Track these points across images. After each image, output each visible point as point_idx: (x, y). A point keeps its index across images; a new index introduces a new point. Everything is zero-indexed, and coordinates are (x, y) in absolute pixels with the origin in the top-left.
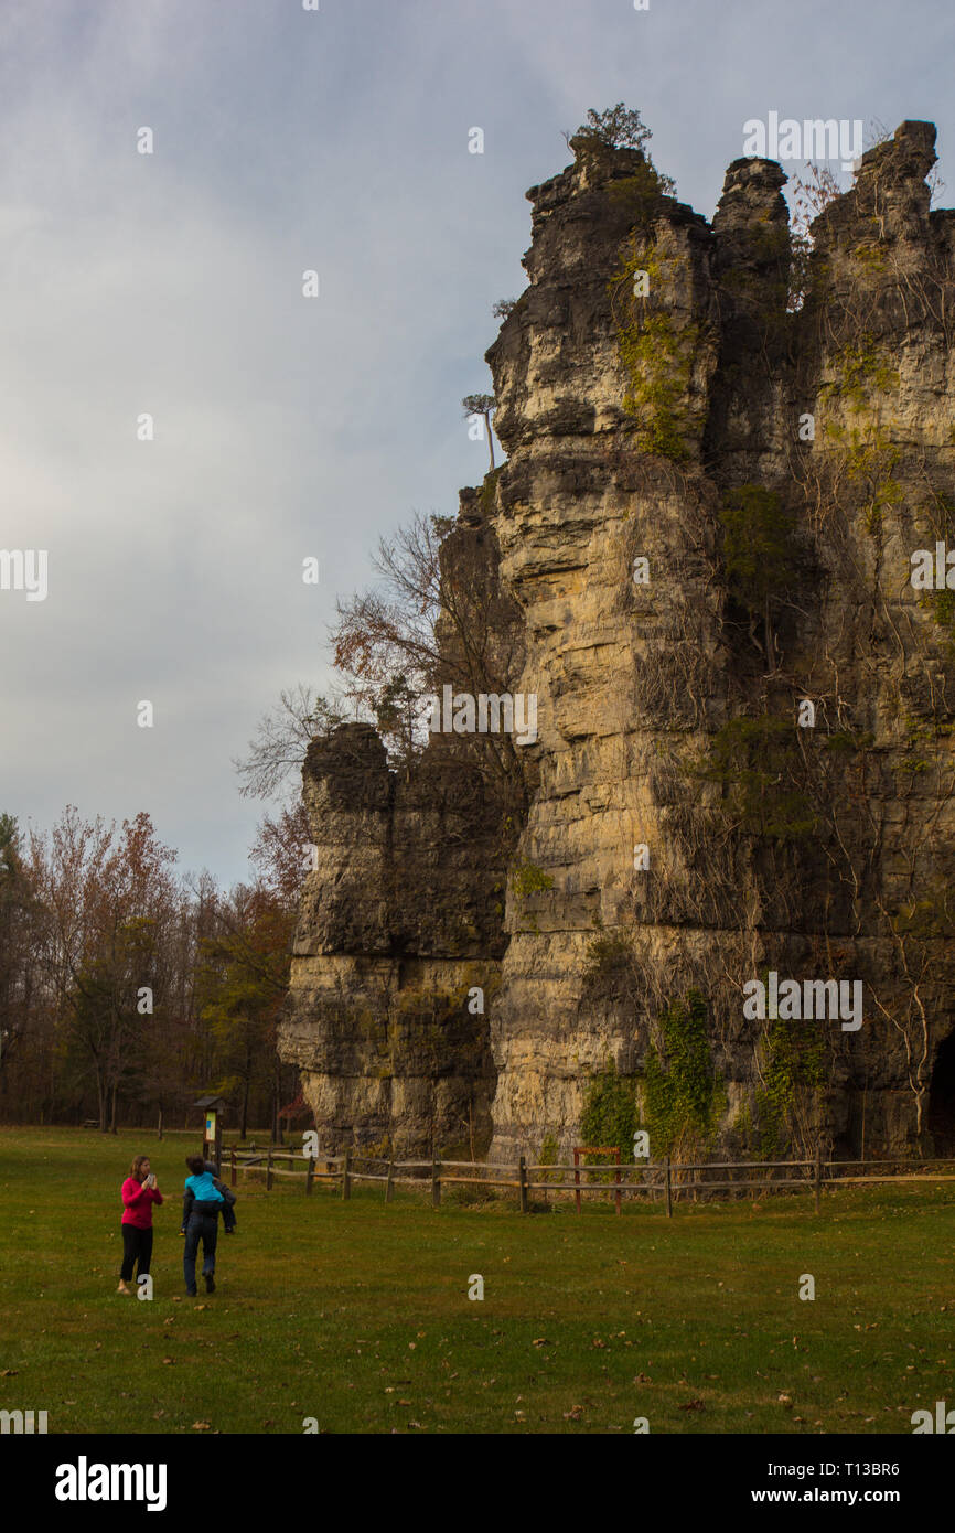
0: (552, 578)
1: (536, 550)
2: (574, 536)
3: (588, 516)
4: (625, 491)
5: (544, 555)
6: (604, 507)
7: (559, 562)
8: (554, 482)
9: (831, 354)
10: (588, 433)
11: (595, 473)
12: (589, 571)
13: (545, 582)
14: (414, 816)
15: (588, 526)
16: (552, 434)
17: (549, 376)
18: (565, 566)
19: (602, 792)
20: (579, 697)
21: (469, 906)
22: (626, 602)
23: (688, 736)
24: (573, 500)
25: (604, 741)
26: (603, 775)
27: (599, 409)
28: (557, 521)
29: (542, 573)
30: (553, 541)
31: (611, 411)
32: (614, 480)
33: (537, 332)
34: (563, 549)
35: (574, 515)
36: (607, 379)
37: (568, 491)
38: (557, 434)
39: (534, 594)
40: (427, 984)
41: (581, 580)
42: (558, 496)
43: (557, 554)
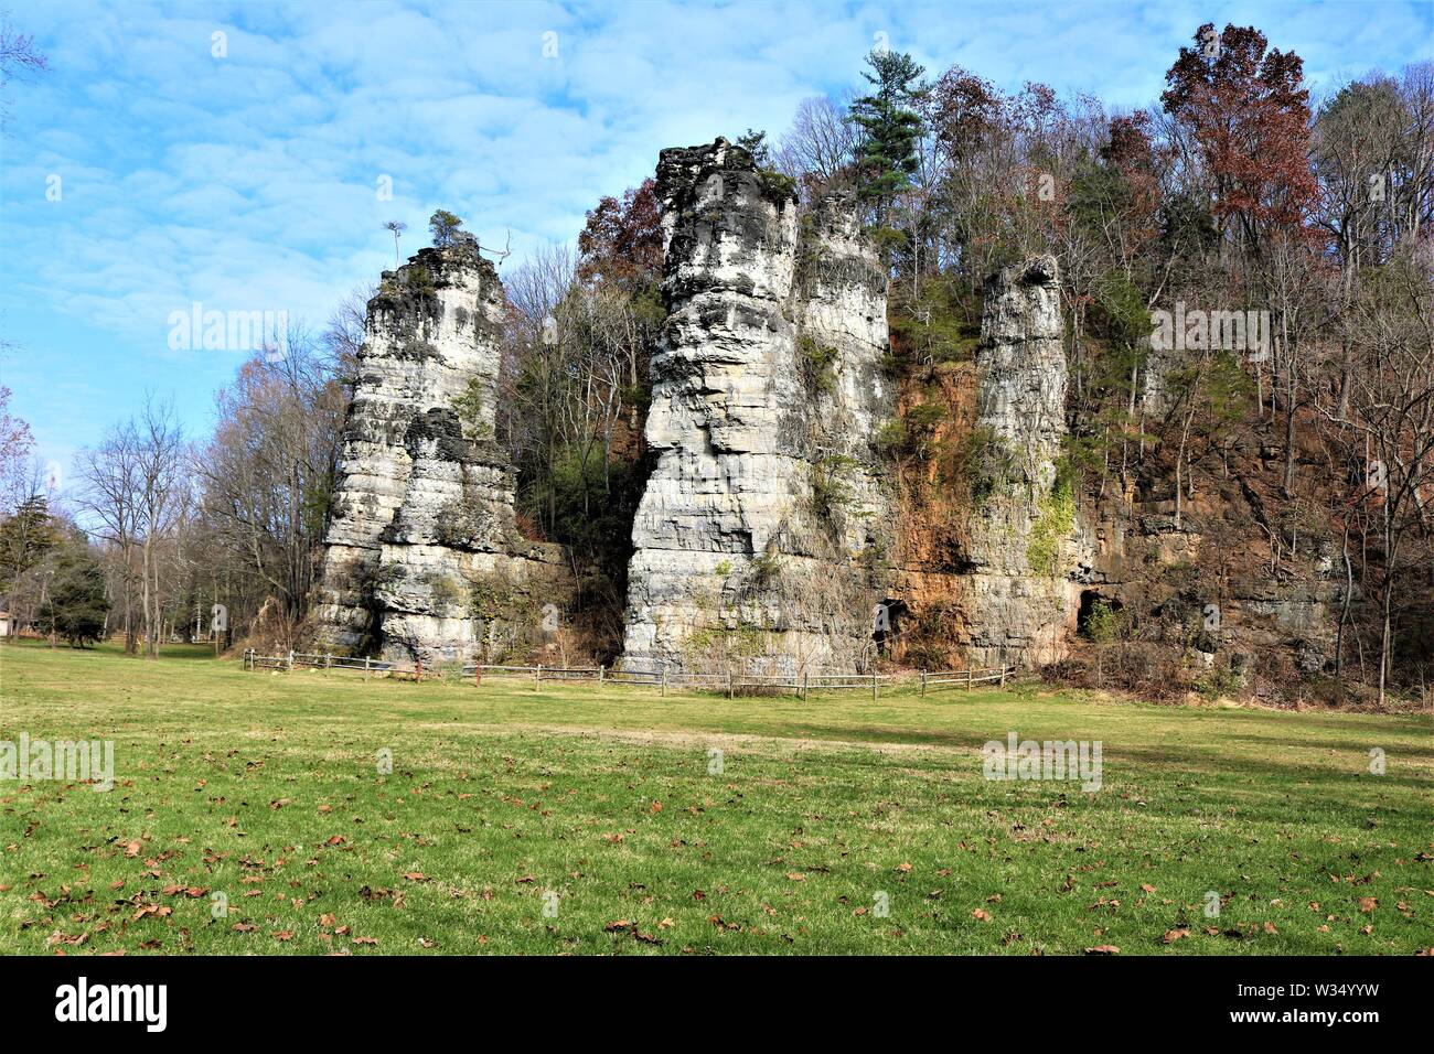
0: (719, 365)
1: (716, 349)
2: (742, 347)
3: (753, 338)
4: (771, 330)
5: (722, 353)
6: (760, 336)
7: (730, 358)
8: (739, 317)
9: (822, 283)
10: (750, 295)
11: (757, 317)
12: (746, 367)
13: (715, 367)
15: (751, 343)
16: (737, 290)
17: (735, 260)
18: (734, 360)
20: (737, 431)
22: (770, 387)
24: (747, 328)
25: (754, 457)
26: (754, 474)
27: (756, 284)
29: (717, 361)
30: (730, 346)
31: (762, 287)
32: (766, 323)
33: (728, 235)
34: (736, 352)
35: (746, 335)
36: (760, 269)
37: (744, 323)
38: (739, 292)
39: (706, 371)
41: (741, 370)
43: (730, 354)
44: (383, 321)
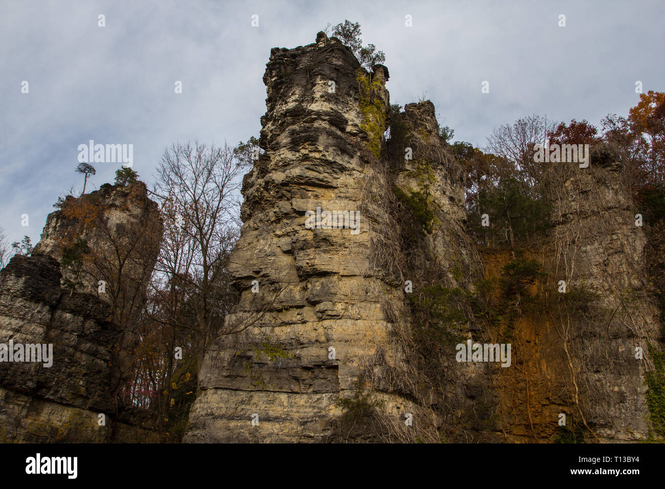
0: (310, 188)
1: (306, 170)
2: (333, 171)
3: (345, 164)
4: (364, 161)
5: (312, 174)
6: (354, 163)
7: (322, 181)
8: (331, 141)
10: (343, 130)
11: (350, 147)
12: (336, 191)
13: (304, 189)
14: (68, 316)
15: (343, 169)
16: (329, 121)
17: (327, 98)
18: (324, 183)
19: (339, 307)
20: (325, 252)
21: (85, 375)
23: (394, 289)
24: (340, 153)
25: (343, 279)
26: (343, 297)
27: (350, 123)
28: (330, 159)
29: (307, 184)
30: (321, 169)
31: (355, 126)
32: (359, 154)
33: (323, 78)
34: (326, 175)
35: (338, 160)
36: (353, 113)
37: (339, 148)
38: (332, 124)
39: (295, 193)
40: (44, 417)
41: (331, 194)
42: (334, 148)
43: (321, 176)
44: (55, 227)
